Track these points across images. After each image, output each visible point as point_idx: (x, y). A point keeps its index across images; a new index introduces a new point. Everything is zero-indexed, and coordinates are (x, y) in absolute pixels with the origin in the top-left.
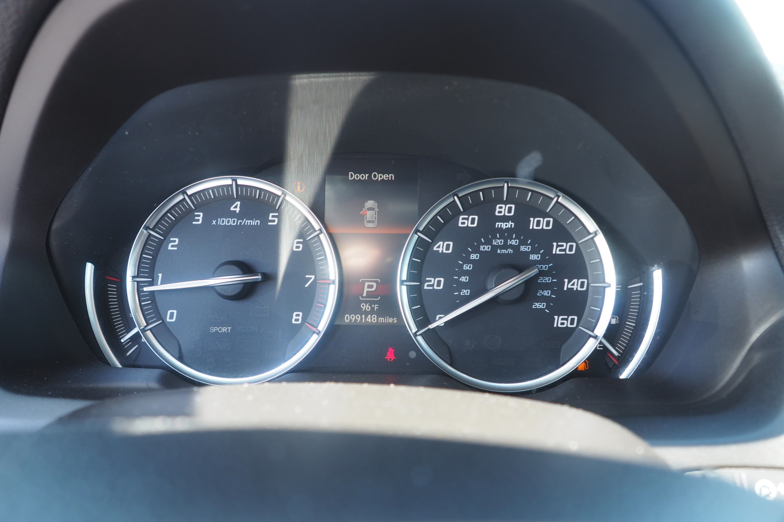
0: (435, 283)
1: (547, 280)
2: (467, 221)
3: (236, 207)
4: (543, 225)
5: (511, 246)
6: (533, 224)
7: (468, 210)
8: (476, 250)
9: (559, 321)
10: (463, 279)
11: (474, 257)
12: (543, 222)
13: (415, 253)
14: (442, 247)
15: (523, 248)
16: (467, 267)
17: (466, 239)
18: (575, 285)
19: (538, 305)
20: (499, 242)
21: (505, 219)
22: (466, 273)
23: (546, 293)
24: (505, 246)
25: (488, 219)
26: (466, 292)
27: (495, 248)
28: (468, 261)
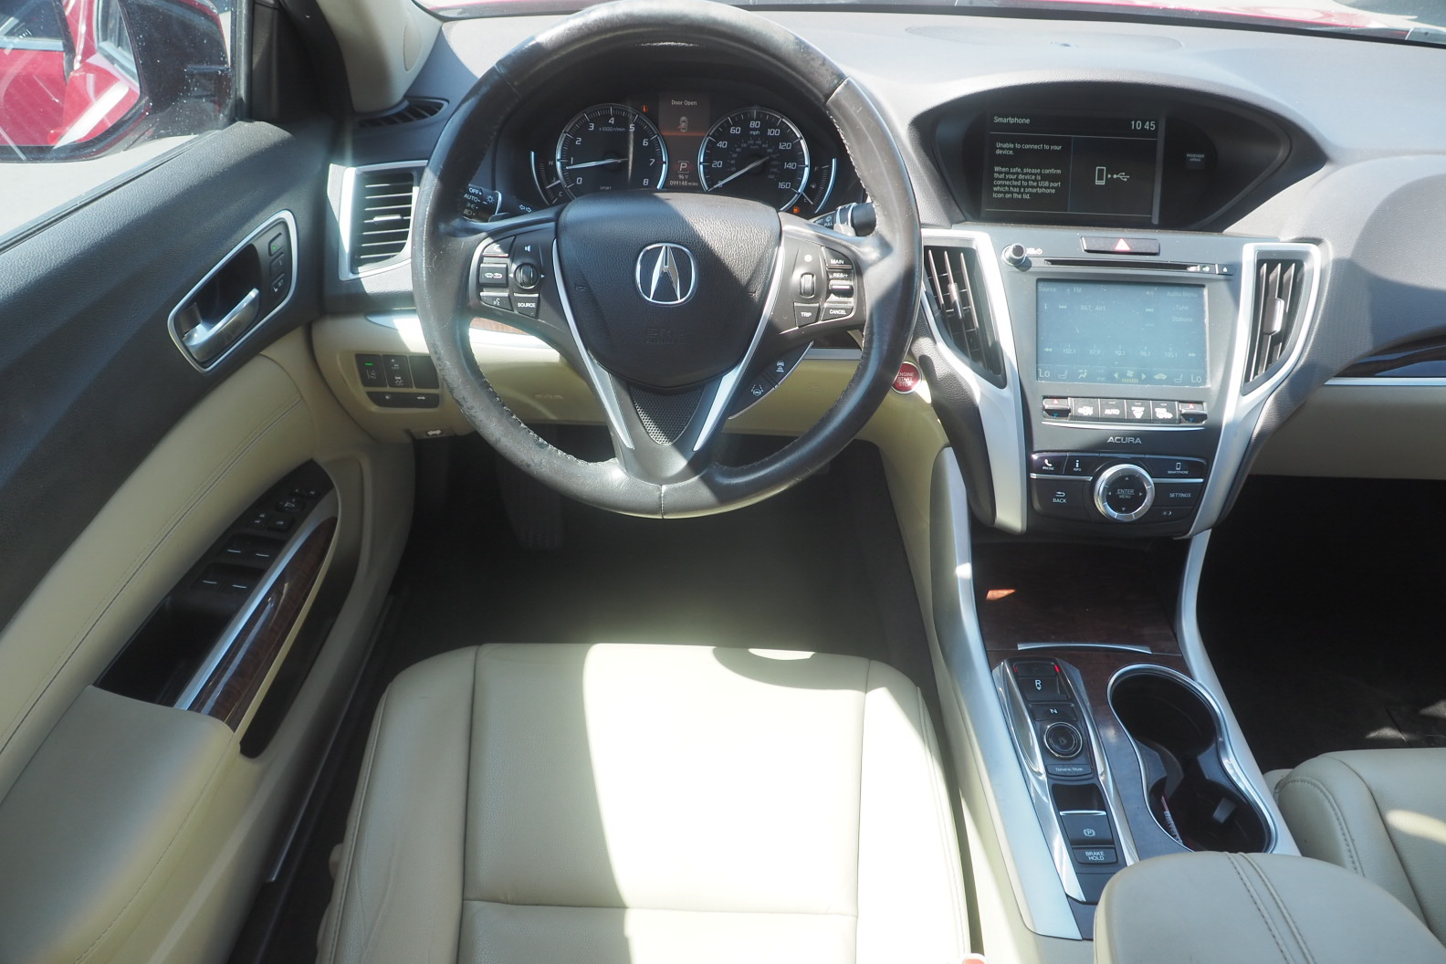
0: (718, 164)
1: (775, 163)
2: (735, 131)
3: (612, 121)
4: (775, 133)
5: (758, 145)
6: (769, 133)
7: (735, 125)
8: (740, 146)
9: (781, 185)
10: (732, 162)
11: (738, 150)
12: (775, 131)
13: (707, 148)
14: (721, 144)
15: (763, 146)
16: (734, 156)
17: (734, 140)
18: (790, 166)
19: (771, 177)
20: (752, 142)
21: (755, 129)
22: (734, 159)
23: (775, 170)
24: (755, 144)
25: (746, 129)
26: (733, 169)
27: (749, 145)
28: (735, 152)
